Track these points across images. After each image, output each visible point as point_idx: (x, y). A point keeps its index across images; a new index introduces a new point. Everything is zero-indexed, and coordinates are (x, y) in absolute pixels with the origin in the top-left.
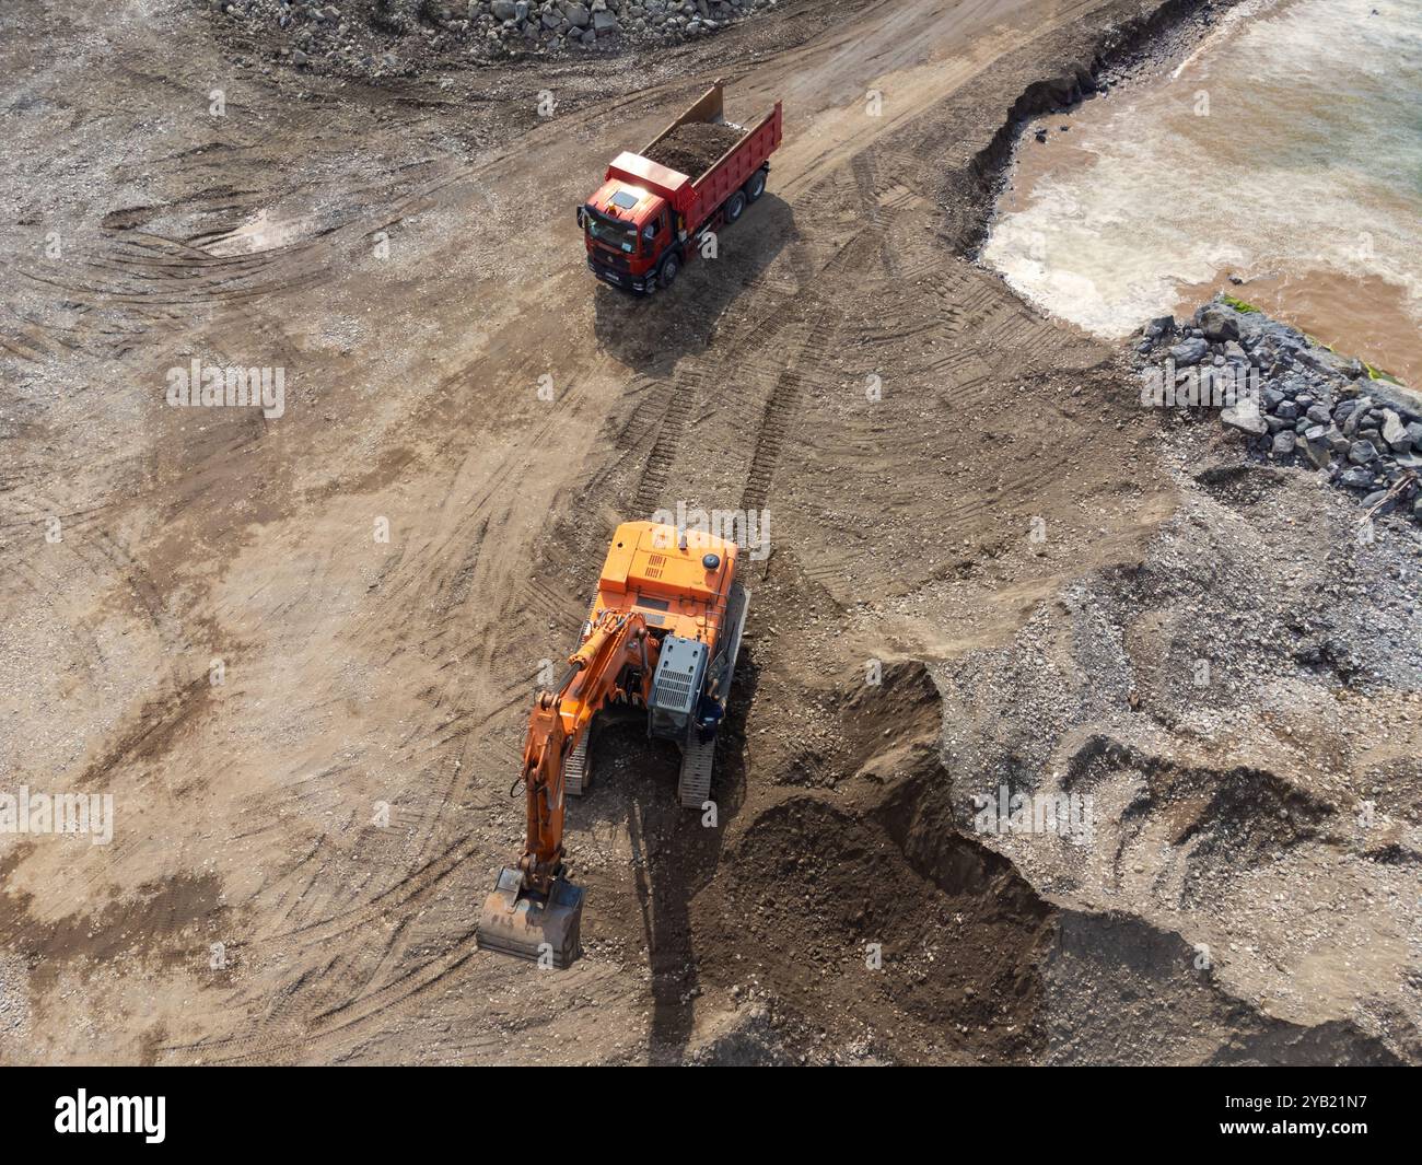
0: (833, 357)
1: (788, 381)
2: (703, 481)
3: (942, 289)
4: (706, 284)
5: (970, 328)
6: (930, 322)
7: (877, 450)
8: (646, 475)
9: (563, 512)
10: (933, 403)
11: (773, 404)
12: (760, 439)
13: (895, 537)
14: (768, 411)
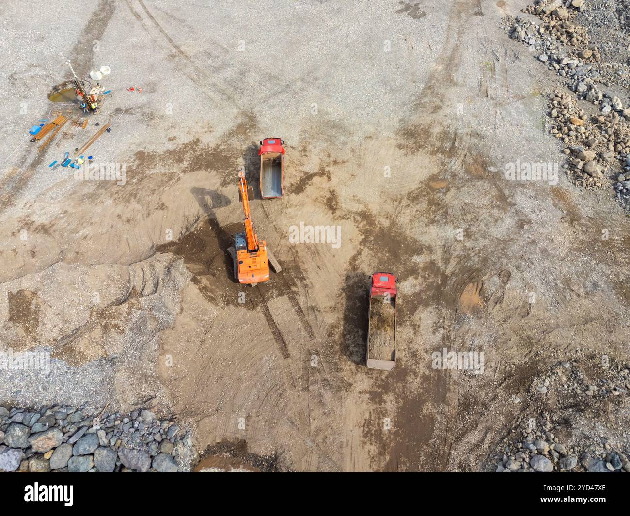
0: (281, 372)
1: (287, 356)
2: (284, 312)
3: (267, 423)
4: (337, 372)
5: (249, 414)
6: (262, 406)
7: (249, 352)
8: (298, 304)
9: (308, 282)
10: (243, 378)
11: (285, 345)
12: (280, 333)
13: (229, 331)
14: (284, 342)
